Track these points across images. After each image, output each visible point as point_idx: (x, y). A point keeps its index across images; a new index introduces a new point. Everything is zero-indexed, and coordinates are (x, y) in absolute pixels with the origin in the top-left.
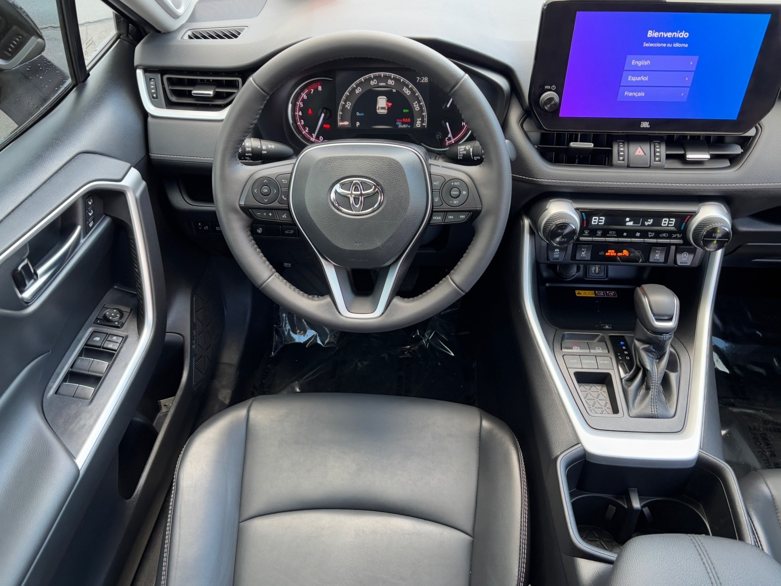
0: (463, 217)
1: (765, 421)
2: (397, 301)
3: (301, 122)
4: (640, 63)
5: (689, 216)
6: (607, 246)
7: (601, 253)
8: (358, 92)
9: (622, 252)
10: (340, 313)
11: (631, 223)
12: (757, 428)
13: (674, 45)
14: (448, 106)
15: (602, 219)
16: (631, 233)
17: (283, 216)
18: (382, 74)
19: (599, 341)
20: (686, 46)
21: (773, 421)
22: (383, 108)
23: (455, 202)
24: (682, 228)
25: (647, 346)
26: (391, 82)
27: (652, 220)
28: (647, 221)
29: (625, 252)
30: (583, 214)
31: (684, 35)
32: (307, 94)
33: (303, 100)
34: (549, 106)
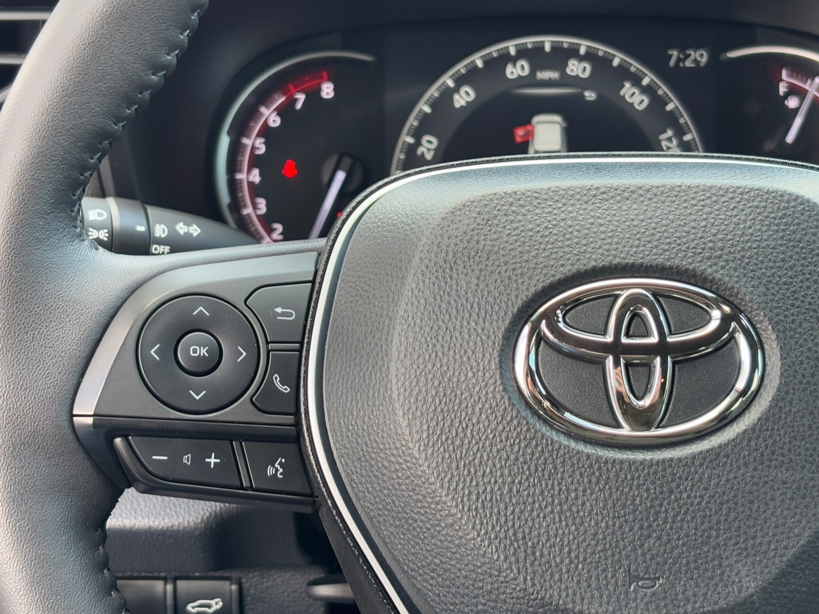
3: (256, 208)
8: (463, 103)
14: (790, 139)
17: (269, 471)
18: (548, 42)
26: (576, 68)
32: (280, 111)
33: (266, 132)
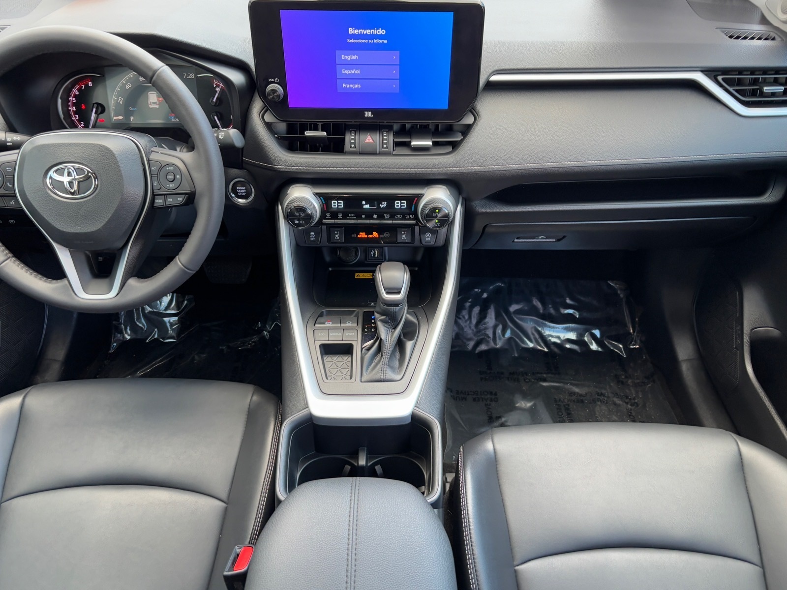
0: (180, 199)
1: (571, 393)
2: (132, 282)
3: (75, 117)
4: (349, 58)
5: (416, 199)
6: (357, 228)
7: (354, 236)
8: (128, 88)
9: (372, 234)
10: (76, 294)
11: (367, 206)
12: (562, 400)
13: (375, 41)
15: (341, 203)
16: (369, 216)
17: (11, 203)
19: (355, 316)
20: (386, 42)
21: (578, 393)
22: (154, 103)
23: (172, 185)
24: (413, 210)
25: (383, 317)
27: (386, 203)
28: (382, 204)
29: (375, 234)
30: (321, 198)
31: (381, 32)
32: (78, 90)
33: (75, 96)
34: (271, 97)
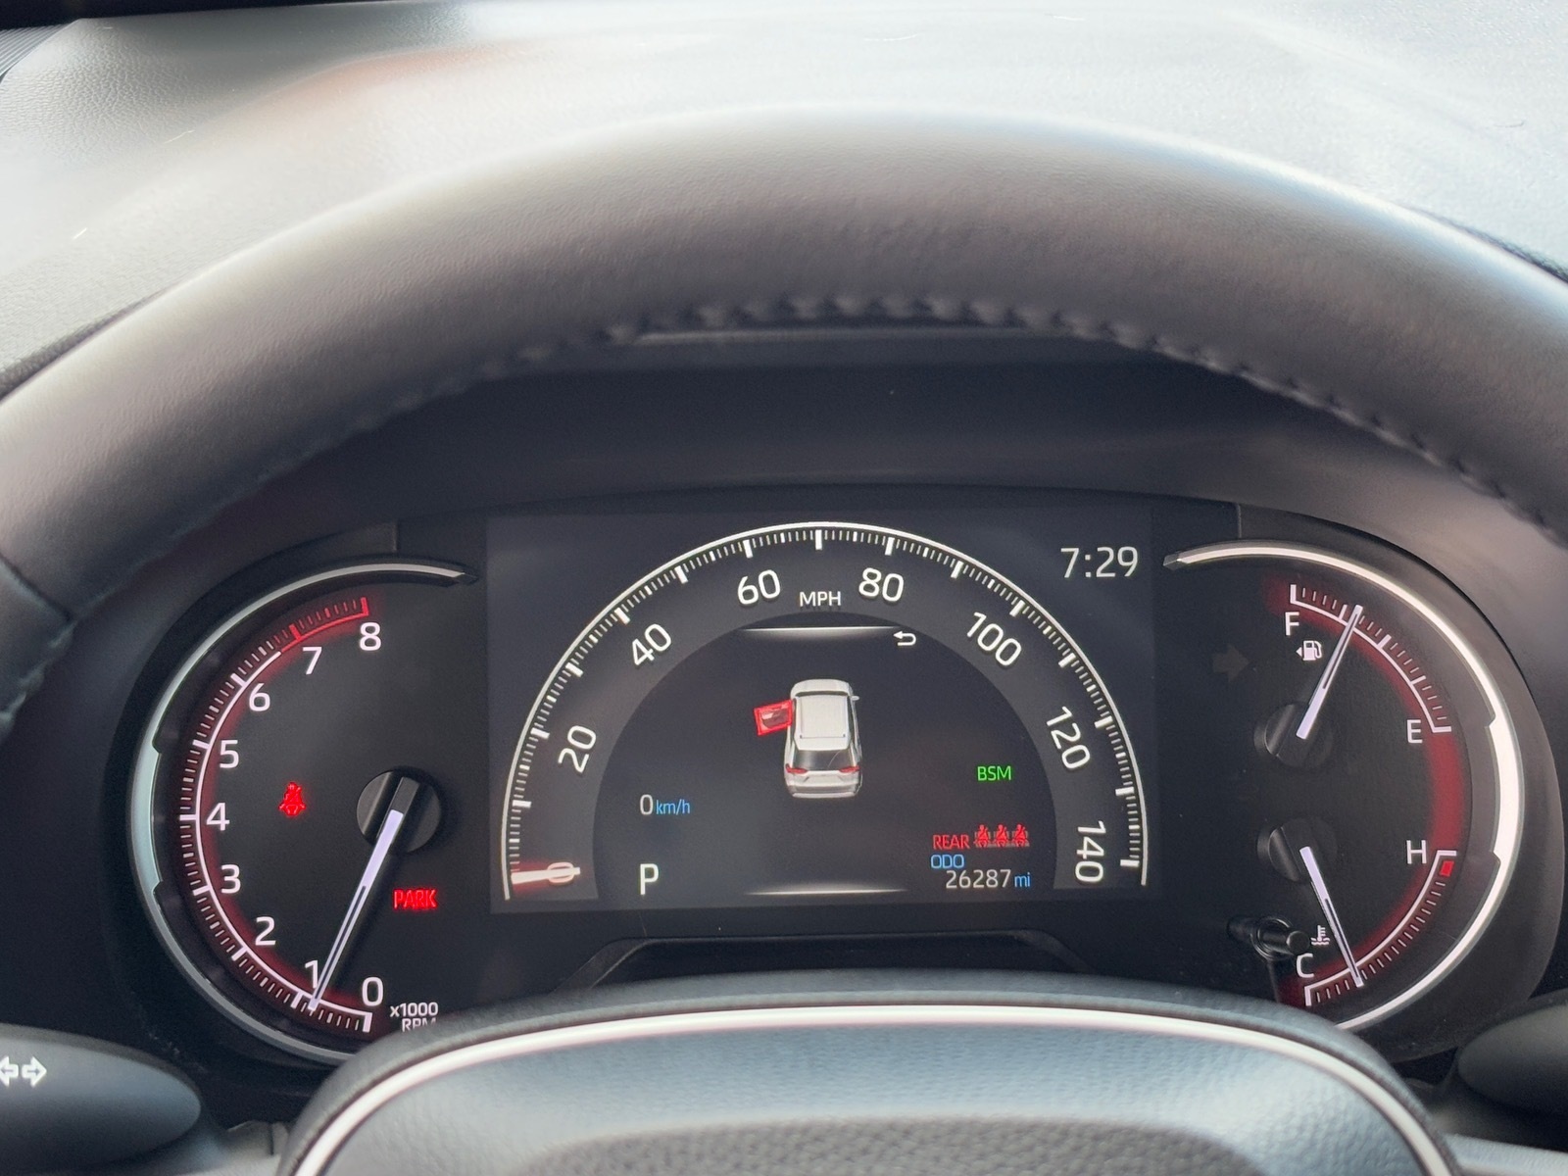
3: (220, 882)
8: (649, 655)
14: (1304, 731)
18: (818, 531)
22: (826, 760)
26: (878, 584)
32: (270, 682)
33: (243, 725)
